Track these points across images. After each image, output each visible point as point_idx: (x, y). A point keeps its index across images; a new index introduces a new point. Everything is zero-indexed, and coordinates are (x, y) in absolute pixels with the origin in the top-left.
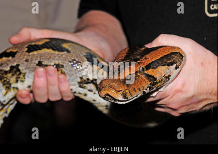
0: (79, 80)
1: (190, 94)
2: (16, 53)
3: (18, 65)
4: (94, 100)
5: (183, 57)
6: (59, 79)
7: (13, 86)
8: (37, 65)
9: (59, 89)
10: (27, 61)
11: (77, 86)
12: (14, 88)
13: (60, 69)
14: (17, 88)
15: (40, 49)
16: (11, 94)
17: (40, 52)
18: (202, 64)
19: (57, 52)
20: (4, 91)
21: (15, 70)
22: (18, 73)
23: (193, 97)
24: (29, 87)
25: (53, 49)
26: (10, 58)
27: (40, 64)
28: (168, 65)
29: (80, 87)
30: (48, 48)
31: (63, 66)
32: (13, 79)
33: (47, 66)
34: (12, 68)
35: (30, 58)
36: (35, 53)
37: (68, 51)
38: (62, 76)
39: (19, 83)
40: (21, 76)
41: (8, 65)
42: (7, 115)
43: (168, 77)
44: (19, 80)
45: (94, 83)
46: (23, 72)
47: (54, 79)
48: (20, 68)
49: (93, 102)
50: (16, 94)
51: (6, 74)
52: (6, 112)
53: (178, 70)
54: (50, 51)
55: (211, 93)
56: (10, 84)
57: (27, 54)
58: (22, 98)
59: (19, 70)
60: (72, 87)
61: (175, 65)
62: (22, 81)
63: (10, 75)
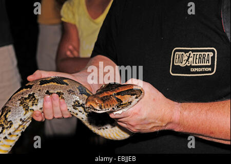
0: (73, 104)
1: (143, 117)
2: (32, 86)
3: (34, 94)
4: (82, 118)
5: (142, 92)
6: (60, 102)
7: (30, 108)
8: (46, 93)
9: (60, 109)
10: (39, 90)
11: (72, 107)
12: (31, 109)
13: (61, 95)
14: (33, 110)
15: (48, 83)
16: (29, 114)
17: (48, 84)
18: (154, 99)
19: (59, 85)
20: (24, 112)
21: (32, 97)
22: (33, 99)
23: (145, 119)
24: (41, 109)
25: (57, 83)
26: (29, 89)
27: (48, 93)
28: (131, 95)
29: (74, 108)
30: (54, 82)
31: (63, 94)
32: (30, 103)
33: (52, 93)
34: (30, 95)
35: (41, 88)
36: (45, 85)
37: (67, 84)
38: (62, 100)
39: (34, 106)
40: (36, 101)
41: (27, 93)
42: (24, 130)
43: (130, 103)
44: (34, 104)
45: (83, 107)
46: (37, 98)
47: (56, 102)
48: (35, 95)
49: (82, 119)
50: (33, 114)
51: (26, 100)
52: (24, 128)
53: (137, 100)
54: (55, 84)
55: (157, 119)
56: (28, 107)
57: (40, 86)
58: (36, 116)
59: (34, 97)
60: (68, 108)
61: (136, 96)
62: (36, 105)
63: (28, 100)
